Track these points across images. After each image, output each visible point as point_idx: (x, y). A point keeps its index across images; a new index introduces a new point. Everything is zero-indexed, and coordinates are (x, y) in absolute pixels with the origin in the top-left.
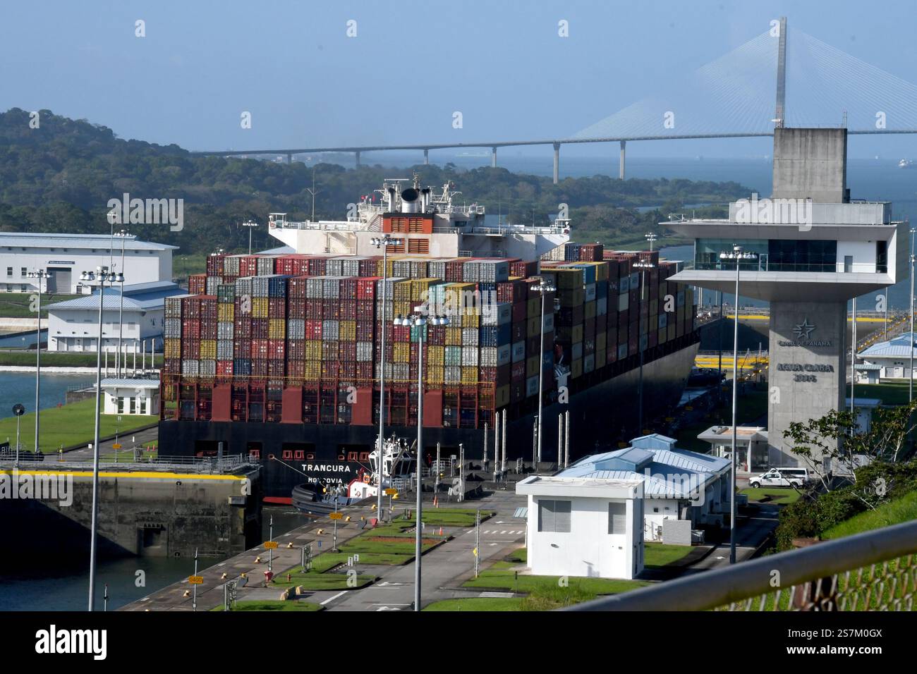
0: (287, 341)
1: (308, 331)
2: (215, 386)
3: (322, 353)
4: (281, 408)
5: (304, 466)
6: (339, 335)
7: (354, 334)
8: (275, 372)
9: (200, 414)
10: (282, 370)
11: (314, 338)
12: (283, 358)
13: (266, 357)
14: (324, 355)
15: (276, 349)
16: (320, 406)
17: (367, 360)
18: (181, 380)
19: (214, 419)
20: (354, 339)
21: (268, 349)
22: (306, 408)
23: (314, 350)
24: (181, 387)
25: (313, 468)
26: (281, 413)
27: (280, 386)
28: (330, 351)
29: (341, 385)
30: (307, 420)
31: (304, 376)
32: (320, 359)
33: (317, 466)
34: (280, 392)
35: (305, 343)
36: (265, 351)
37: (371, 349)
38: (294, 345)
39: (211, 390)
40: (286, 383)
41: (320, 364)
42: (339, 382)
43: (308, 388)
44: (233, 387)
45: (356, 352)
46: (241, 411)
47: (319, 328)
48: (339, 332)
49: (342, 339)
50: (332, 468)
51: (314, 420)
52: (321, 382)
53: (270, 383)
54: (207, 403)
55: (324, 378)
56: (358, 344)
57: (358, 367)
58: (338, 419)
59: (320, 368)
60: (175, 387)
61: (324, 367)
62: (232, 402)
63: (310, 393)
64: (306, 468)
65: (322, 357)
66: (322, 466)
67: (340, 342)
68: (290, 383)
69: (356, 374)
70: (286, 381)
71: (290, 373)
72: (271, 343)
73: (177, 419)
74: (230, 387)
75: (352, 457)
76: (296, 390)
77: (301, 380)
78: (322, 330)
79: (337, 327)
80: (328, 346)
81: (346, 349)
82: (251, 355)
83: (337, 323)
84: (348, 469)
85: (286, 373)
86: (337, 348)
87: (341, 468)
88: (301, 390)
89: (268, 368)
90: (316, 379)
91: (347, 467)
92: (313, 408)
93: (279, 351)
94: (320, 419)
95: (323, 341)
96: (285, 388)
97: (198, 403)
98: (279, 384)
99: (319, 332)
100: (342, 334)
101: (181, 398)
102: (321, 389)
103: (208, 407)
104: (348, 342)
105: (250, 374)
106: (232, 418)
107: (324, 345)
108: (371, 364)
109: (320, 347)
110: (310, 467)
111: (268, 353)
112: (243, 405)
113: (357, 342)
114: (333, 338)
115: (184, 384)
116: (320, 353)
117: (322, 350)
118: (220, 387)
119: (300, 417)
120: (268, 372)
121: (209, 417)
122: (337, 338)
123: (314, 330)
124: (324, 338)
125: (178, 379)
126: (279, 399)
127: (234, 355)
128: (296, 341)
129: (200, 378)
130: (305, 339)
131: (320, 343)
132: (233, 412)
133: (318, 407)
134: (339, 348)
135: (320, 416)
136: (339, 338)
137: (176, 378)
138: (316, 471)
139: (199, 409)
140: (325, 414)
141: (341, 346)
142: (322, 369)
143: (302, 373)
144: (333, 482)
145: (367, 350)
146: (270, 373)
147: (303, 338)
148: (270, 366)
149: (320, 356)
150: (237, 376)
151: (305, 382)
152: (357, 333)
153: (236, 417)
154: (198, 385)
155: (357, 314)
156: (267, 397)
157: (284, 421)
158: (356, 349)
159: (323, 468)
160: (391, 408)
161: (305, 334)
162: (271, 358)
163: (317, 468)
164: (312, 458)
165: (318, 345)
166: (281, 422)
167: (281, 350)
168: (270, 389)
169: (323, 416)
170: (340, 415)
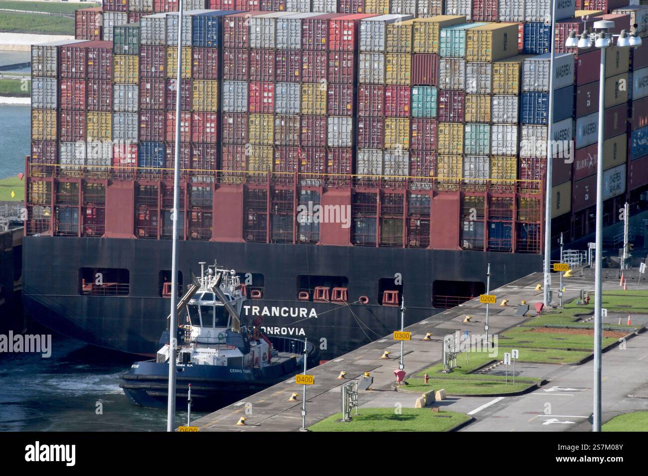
0: (220, 114)
1: (253, 99)
2: (110, 183)
3: (275, 133)
4: (211, 218)
5: (247, 307)
6: (301, 105)
7: (324, 104)
8: (204, 163)
9: (87, 226)
10: (212, 159)
11: (262, 111)
12: (214, 140)
13: (188, 140)
14: (278, 136)
15: (204, 127)
16: (271, 215)
17: (344, 145)
18: (58, 174)
19: (108, 234)
20: (324, 112)
21: (192, 127)
22: (251, 218)
23: (262, 129)
24: (58, 185)
25: (260, 312)
26: (210, 226)
27: (210, 184)
28: (288, 130)
29: (303, 183)
30: (250, 237)
31: (247, 169)
32: (271, 142)
33: (266, 308)
34: (210, 193)
35: (248, 118)
36: (187, 129)
37: (350, 128)
38: (231, 121)
39: (103, 189)
40: (219, 180)
41: (271, 151)
42: (300, 178)
43: (252, 187)
44: (137, 187)
45: (327, 133)
46: (150, 221)
47: (270, 95)
48: (301, 101)
49: (305, 111)
50: (289, 312)
51: (260, 239)
52: (274, 179)
53: (195, 180)
54: (97, 209)
55: (278, 173)
56: (330, 120)
57: (330, 156)
58: (299, 237)
59: (271, 156)
60: (48, 184)
61: (277, 154)
62: (136, 209)
63: (255, 195)
64: (250, 310)
65: (275, 140)
66: (274, 309)
67: (302, 116)
68: (226, 180)
69: (327, 166)
70: (219, 176)
71: (225, 164)
72: (196, 117)
73: (51, 234)
74: (132, 186)
75: (321, 295)
76: (234, 190)
77: (242, 175)
78: (275, 98)
79: (298, 93)
80: (283, 123)
81: (312, 127)
82: (165, 137)
83: (298, 87)
84: (313, 313)
85: (219, 165)
86: (298, 125)
87: (303, 312)
88: (241, 190)
89: (192, 155)
90: (265, 173)
91: (313, 310)
92: (260, 218)
93: (208, 130)
94: (271, 235)
95: (275, 114)
96: (217, 187)
97: (84, 210)
98: (208, 181)
99: (270, 101)
100: (305, 104)
101: (58, 201)
102: (272, 190)
103: (99, 217)
104: (314, 117)
105: (165, 166)
106: (136, 233)
107: (278, 122)
108: (350, 150)
109: (271, 124)
110: (256, 310)
111: (192, 133)
112: (153, 214)
113: (328, 116)
114: (292, 111)
115: (61, 180)
116: (271, 134)
117: (275, 129)
118: (116, 186)
119: (240, 233)
120: (192, 162)
121: (100, 232)
122: (297, 111)
123: (262, 97)
124: (278, 111)
125: (54, 171)
126: (207, 203)
127: (139, 135)
128: (235, 114)
129: (88, 171)
130: (249, 112)
131: (271, 118)
132: (137, 224)
133: (268, 218)
134: (301, 127)
135: (271, 230)
136: (301, 109)
137: (49, 170)
138: (266, 315)
139: (85, 219)
140: (279, 228)
141: (304, 122)
142: (274, 158)
143: (243, 164)
144: (291, 333)
145: (344, 130)
146: (195, 164)
147: (245, 109)
148: (195, 152)
149: (271, 137)
150: (144, 168)
151: (249, 177)
152: (328, 102)
153: (142, 232)
154: (83, 182)
155: (328, 73)
156: (190, 201)
157: (216, 238)
158: (327, 128)
159: (275, 311)
160: (381, 219)
161: (249, 103)
162: (195, 140)
163: (266, 312)
164: (259, 295)
165: (268, 121)
166: (210, 240)
167: (211, 128)
168: (194, 188)
169: (275, 231)
170: (302, 230)
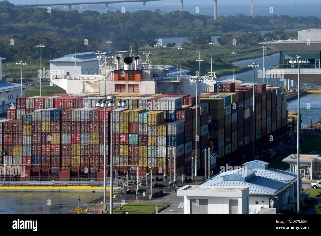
0: (61, 145)
1: (73, 139)
3: (81, 151)
6: (90, 141)
8: (55, 162)
10: (58, 161)
11: (76, 143)
12: (59, 154)
13: (49, 154)
14: (82, 152)
15: (55, 150)
20: (98, 143)
21: (51, 149)
23: (76, 149)
27: (58, 170)
28: (85, 150)
31: (71, 164)
32: (79, 154)
34: (58, 173)
35: (71, 146)
36: (49, 150)
38: (65, 147)
40: (61, 168)
41: (79, 158)
43: (73, 170)
45: (99, 150)
47: (79, 137)
48: (90, 140)
52: (80, 167)
53: (52, 168)
55: (82, 165)
56: (100, 146)
57: (100, 159)
61: (82, 159)
63: (74, 173)
65: (81, 154)
67: (90, 145)
68: (63, 168)
69: (99, 162)
70: (61, 167)
71: (63, 162)
72: (52, 146)
74: (30, 171)
76: (66, 172)
77: (69, 166)
78: (81, 139)
79: (89, 137)
80: (83, 147)
81: (94, 148)
82: (41, 153)
83: (89, 134)
85: (61, 163)
86: (89, 148)
88: (69, 172)
89: (51, 160)
90: (77, 165)
93: (57, 151)
95: (81, 144)
96: (60, 171)
98: (57, 168)
99: (79, 140)
102: (80, 171)
104: (95, 145)
105: (41, 164)
107: (81, 147)
108: (107, 157)
109: (79, 148)
111: (51, 152)
114: (87, 143)
117: (81, 150)
120: (51, 162)
122: (89, 143)
123: (76, 138)
124: (82, 143)
127: (32, 153)
128: (66, 145)
130: (71, 144)
131: (79, 146)
134: (90, 149)
136: (90, 142)
141: (91, 147)
142: (80, 160)
143: (70, 162)
146: (52, 163)
147: (70, 143)
149: (79, 152)
150: (34, 165)
151: (71, 167)
152: (99, 140)
155: (99, 130)
156: (50, 176)
158: (99, 149)
161: (71, 141)
162: (52, 154)
165: (78, 147)
167: (58, 150)
168: (52, 171)
